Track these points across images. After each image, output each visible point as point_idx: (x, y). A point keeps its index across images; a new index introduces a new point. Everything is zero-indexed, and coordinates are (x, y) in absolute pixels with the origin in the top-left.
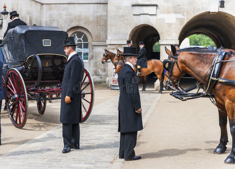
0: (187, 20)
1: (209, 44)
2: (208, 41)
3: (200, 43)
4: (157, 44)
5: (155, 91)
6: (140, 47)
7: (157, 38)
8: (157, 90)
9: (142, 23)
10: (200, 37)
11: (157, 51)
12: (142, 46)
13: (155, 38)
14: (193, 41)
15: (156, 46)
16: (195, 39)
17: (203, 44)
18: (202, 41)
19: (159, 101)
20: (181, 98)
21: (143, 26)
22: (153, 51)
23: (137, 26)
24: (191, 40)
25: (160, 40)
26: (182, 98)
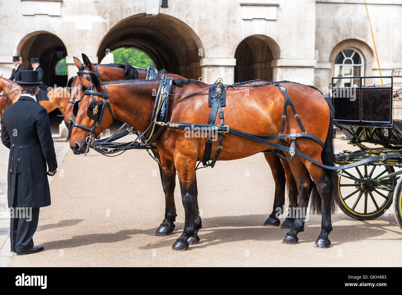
0: (110, 26)
1: (143, 63)
2: (142, 58)
3: (130, 60)
4: (62, 61)
5: (59, 138)
6: (33, 67)
7: (62, 52)
8: (62, 137)
9: (38, 30)
10: (131, 52)
11: (62, 73)
12: (35, 66)
13: (58, 53)
14: (120, 58)
15: (60, 65)
16: (123, 55)
17: (135, 63)
18: (134, 57)
19: (66, 155)
20: (104, 149)
21: (39, 33)
22: (56, 74)
23: (29, 33)
24: (117, 56)
25: (67, 57)
26: (106, 150)
